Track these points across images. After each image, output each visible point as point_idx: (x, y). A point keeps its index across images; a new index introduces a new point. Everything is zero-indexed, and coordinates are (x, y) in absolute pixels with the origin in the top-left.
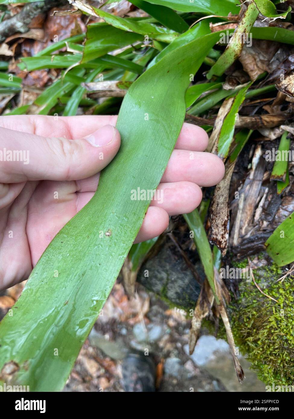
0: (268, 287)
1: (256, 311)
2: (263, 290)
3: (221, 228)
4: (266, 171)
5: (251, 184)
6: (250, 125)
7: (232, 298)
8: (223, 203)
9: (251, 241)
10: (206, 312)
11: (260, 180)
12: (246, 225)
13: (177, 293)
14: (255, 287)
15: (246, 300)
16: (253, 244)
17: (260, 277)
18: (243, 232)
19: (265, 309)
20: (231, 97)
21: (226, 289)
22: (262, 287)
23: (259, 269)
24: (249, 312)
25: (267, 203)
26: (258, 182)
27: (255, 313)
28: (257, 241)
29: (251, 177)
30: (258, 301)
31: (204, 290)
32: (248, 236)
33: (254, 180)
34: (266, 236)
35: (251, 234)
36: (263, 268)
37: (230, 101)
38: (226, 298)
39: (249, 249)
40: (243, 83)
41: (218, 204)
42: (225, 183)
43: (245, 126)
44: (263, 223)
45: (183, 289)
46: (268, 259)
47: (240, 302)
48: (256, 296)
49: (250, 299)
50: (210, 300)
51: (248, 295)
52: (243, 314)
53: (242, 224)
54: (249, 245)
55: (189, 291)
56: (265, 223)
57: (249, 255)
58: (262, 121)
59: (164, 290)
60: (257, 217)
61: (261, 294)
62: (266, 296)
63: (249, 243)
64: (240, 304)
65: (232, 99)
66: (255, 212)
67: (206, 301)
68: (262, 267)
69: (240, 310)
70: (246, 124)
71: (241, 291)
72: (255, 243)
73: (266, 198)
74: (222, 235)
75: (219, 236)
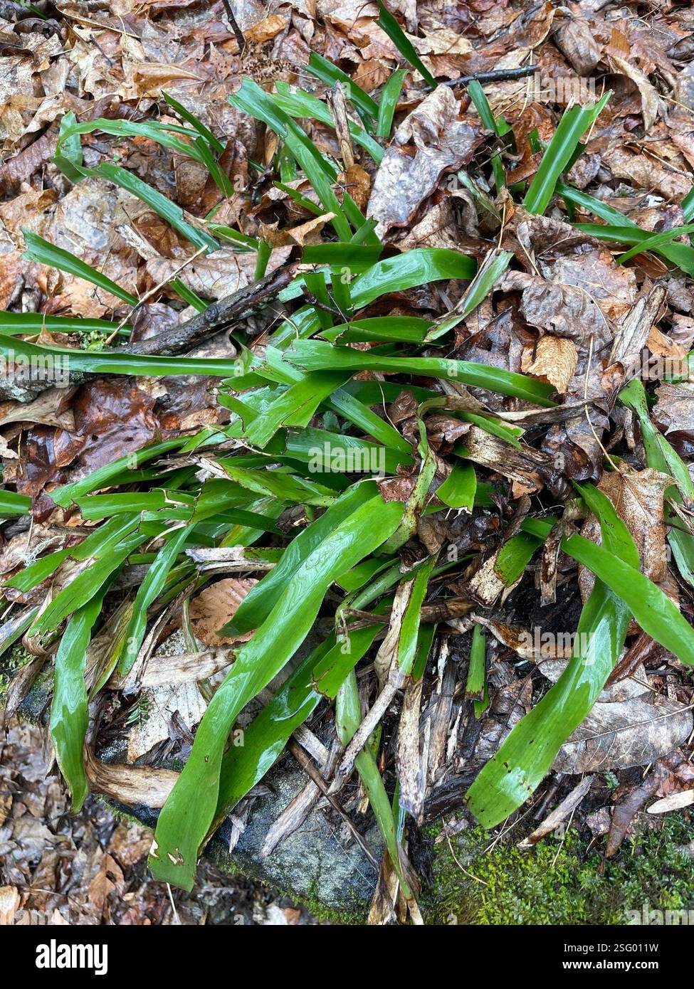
0: (473, 862)
1: (458, 903)
2: (466, 868)
3: (413, 784)
4: (457, 680)
5: (439, 700)
6: (434, 618)
7: (424, 888)
8: (413, 747)
9: (444, 791)
10: (386, 915)
11: (451, 696)
12: (437, 766)
13: (336, 890)
14: (455, 864)
15: (443, 889)
16: (448, 797)
17: (461, 847)
18: (433, 776)
19: (471, 899)
20: (408, 580)
21: (414, 873)
22: (464, 864)
23: (458, 835)
24: (449, 906)
25: (462, 730)
26: (448, 699)
27: (457, 906)
28: (452, 790)
29: (439, 691)
30: (461, 887)
31: (382, 878)
32: (439, 784)
33: (442, 695)
34: (465, 782)
35: (444, 779)
36: (464, 833)
37: (407, 586)
38: (415, 889)
39: (443, 804)
40: (421, 558)
41: (405, 749)
42: (411, 716)
43: (427, 620)
44: (459, 761)
45: (346, 881)
46: (469, 818)
47: (435, 891)
48: (457, 878)
49: (449, 885)
50: (391, 896)
51: (446, 879)
52: (441, 911)
53: (431, 766)
54: (443, 798)
55: (355, 884)
56: (462, 761)
57: (443, 815)
58: (447, 612)
59: (314, 885)
60: (450, 753)
61: (465, 875)
62: (471, 878)
63: (442, 794)
64: (436, 895)
65: (410, 583)
66: (447, 745)
67: (386, 897)
68: (463, 831)
69: (436, 906)
70: (429, 617)
71: (436, 873)
72: (451, 795)
73: (460, 721)
74: (416, 794)
75: (411, 795)
